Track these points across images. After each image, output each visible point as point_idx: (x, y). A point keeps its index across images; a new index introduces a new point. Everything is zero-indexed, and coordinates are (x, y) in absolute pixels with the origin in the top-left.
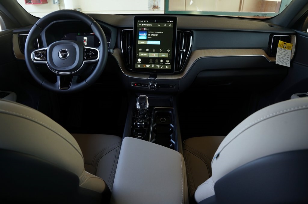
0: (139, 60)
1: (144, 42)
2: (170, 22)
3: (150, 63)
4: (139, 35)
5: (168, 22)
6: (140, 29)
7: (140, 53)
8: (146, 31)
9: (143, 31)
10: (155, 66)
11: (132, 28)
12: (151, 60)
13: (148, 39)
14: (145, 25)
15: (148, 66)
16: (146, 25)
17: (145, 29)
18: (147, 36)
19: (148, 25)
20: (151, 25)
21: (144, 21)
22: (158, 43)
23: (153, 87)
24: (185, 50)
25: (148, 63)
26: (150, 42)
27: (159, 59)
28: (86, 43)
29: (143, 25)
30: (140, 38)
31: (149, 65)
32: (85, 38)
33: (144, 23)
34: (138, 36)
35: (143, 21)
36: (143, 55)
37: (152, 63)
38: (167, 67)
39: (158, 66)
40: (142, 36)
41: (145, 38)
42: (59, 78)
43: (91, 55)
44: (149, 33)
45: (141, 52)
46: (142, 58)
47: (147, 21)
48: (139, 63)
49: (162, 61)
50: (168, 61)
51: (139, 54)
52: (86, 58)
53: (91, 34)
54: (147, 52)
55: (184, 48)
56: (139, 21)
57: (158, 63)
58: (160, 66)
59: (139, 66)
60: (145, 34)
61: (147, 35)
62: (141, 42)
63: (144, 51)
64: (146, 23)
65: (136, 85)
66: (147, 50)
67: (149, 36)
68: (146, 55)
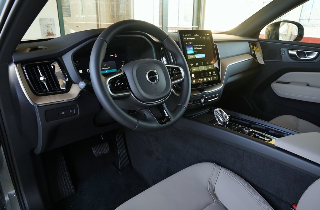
0: (193, 76)
1: (193, 57)
3: (202, 77)
4: (187, 49)
5: (206, 35)
6: (186, 43)
7: (192, 68)
8: (192, 45)
9: (190, 46)
10: (207, 79)
12: (202, 74)
13: (195, 53)
14: (189, 39)
15: (201, 80)
16: (190, 39)
17: (190, 43)
18: (194, 50)
19: (192, 39)
20: (194, 39)
21: (188, 35)
22: (203, 56)
25: (201, 78)
26: (198, 56)
27: (208, 71)
29: (187, 39)
30: (189, 52)
34: (186, 51)
36: (195, 69)
37: (204, 76)
38: (215, 78)
39: (209, 79)
40: (190, 51)
41: (192, 52)
44: (195, 47)
45: (193, 66)
46: (194, 73)
47: (190, 35)
48: (194, 79)
49: (210, 73)
50: (214, 72)
51: (191, 70)
54: (197, 66)
56: (183, 35)
57: (208, 76)
59: (194, 81)
60: (192, 48)
61: (193, 49)
62: (190, 57)
63: (195, 66)
64: (189, 37)
66: (197, 64)
67: (196, 50)
68: (197, 69)
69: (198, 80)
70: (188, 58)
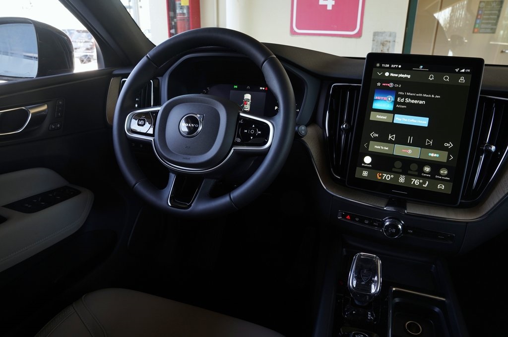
0: (368, 160)
1: (385, 118)
2: (463, 71)
3: (393, 169)
4: (376, 97)
6: (379, 84)
7: (371, 142)
9: (386, 91)
10: (408, 180)
11: (359, 81)
12: (398, 164)
13: (396, 111)
14: (392, 75)
15: (387, 177)
16: (397, 75)
17: (391, 85)
18: (396, 103)
19: (401, 75)
20: (409, 76)
21: (392, 66)
22: (423, 122)
23: (394, 230)
24: (493, 148)
25: (389, 171)
26: (400, 119)
27: (421, 163)
28: (247, 107)
29: (387, 74)
30: (376, 105)
31: (392, 176)
32: (248, 96)
33: (390, 70)
34: (372, 101)
35: (388, 66)
36: (379, 147)
37: (401, 171)
38: (441, 187)
39: (416, 182)
40: (383, 103)
41: (389, 106)
42: (173, 178)
43: (254, 135)
44: (402, 97)
45: (375, 139)
46: (374, 155)
47: (400, 66)
48: (366, 168)
49: (427, 169)
50: (444, 172)
51: (368, 146)
52: (239, 140)
53: (261, 88)
54: (391, 142)
55: (491, 143)
56: (378, 65)
57: (416, 173)
58: (421, 181)
59: (365, 174)
60: (391, 98)
61: (396, 99)
62: (378, 116)
63: (383, 139)
64: (395, 71)
65: (348, 217)
66: (390, 137)
67: (400, 103)
68: (387, 148)
69: (379, 175)
70: (371, 119)
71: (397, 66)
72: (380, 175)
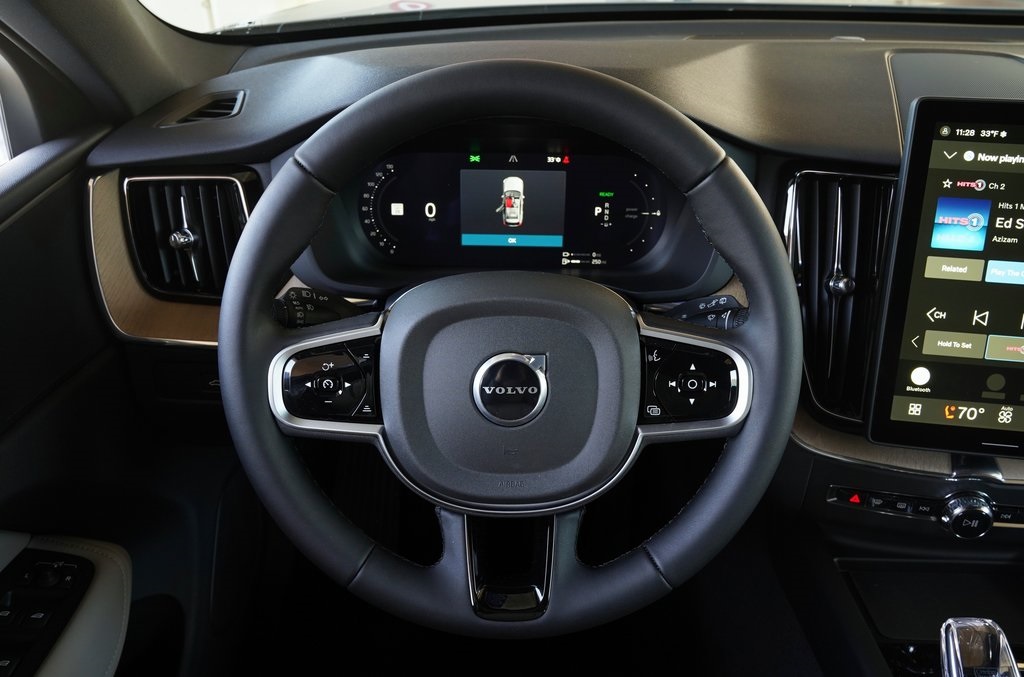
0: (921, 376)
1: (964, 270)
3: (985, 395)
4: (939, 219)
6: (947, 184)
7: (929, 333)
8: (987, 201)
9: (965, 199)
10: (1019, 417)
12: (996, 382)
13: (992, 251)
14: (982, 157)
15: (970, 413)
16: (994, 159)
17: (980, 185)
18: (991, 231)
19: (1007, 159)
21: (984, 133)
23: (975, 524)
25: (973, 398)
26: (1003, 272)
28: (515, 214)
29: (969, 156)
30: (940, 240)
31: (982, 411)
32: (513, 184)
33: (977, 143)
34: (931, 226)
35: (972, 133)
36: (948, 344)
37: (1002, 396)
40: (958, 232)
41: (976, 242)
43: (697, 393)
44: (1006, 214)
45: (939, 326)
46: (936, 364)
47: (1004, 134)
48: (917, 396)
51: (920, 342)
52: (655, 411)
53: (551, 160)
54: (978, 329)
56: (945, 131)
59: (915, 409)
60: (979, 219)
61: (992, 222)
62: (945, 268)
63: (958, 324)
64: (993, 145)
66: (976, 318)
67: (1003, 232)
68: (969, 346)
69: (949, 410)
70: (927, 275)
71: (995, 133)
72: (953, 409)
